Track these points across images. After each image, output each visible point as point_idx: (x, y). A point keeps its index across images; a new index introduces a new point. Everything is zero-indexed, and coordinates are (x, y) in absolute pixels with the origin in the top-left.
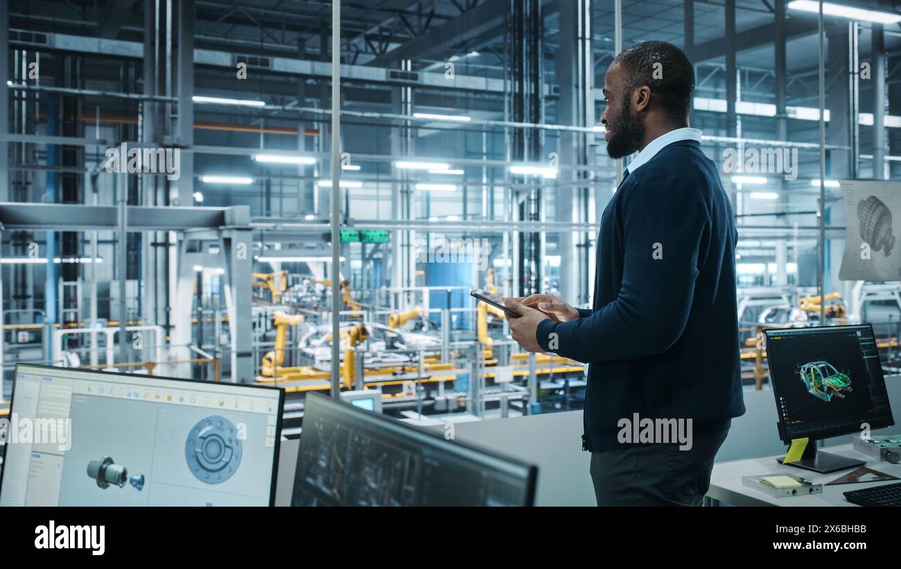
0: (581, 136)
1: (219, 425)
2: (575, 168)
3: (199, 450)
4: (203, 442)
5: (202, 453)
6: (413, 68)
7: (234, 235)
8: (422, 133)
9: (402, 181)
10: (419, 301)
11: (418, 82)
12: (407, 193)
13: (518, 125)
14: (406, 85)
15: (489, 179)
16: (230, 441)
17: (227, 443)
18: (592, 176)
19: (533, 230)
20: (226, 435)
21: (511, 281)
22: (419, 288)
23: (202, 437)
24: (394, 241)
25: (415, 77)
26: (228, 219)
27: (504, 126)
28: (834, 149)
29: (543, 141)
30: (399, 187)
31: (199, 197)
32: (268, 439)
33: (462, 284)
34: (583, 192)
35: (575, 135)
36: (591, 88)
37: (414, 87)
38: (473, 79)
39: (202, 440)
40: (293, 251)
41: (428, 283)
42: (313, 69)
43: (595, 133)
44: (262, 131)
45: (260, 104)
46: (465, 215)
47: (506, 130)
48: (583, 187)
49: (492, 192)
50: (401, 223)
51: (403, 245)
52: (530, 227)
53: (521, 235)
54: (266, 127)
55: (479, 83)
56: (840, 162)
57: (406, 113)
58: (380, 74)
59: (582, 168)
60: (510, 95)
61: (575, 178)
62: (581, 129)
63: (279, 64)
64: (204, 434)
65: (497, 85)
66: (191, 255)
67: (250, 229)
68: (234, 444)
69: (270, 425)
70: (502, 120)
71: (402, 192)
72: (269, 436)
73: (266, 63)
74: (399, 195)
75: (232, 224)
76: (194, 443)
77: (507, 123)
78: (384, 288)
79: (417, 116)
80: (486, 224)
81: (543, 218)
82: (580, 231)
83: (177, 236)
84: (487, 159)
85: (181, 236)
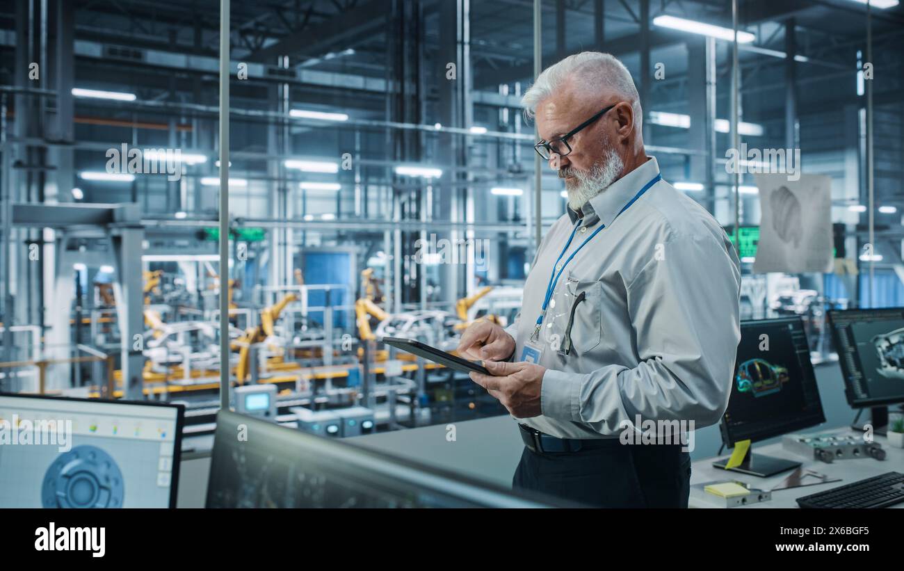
0: (460, 138)
1: (90, 457)
2: (454, 169)
3: (61, 493)
4: (68, 484)
5: (66, 498)
6: (291, 65)
7: (126, 234)
8: (296, 130)
9: (279, 180)
10: (296, 299)
11: (296, 79)
12: (284, 191)
13: (399, 125)
14: (284, 82)
15: (363, 179)
16: (107, 479)
17: (103, 483)
18: (471, 176)
19: (414, 229)
20: (101, 471)
21: (393, 279)
22: (296, 287)
23: (66, 476)
24: (271, 239)
25: (293, 74)
26: (117, 216)
27: (385, 127)
28: (694, 155)
29: (423, 141)
30: (276, 185)
31: (78, 193)
32: (161, 476)
33: (339, 282)
34: (461, 193)
35: (454, 137)
36: (470, 91)
37: (291, 84)
38: (351, 78)
39: (66, 480)
40: (160, 249)
41: (306, 282)
42: (188, 63)
43: (475, 136)
44: (135, 126)
45: (130, 97)
46: (339, 214)
47: (388, 131)
48: (462, 187)
49: (366, 191)
50: (279, 221)
51: (279, 244)
52: (411, 227)
53: (403, 234)
54: (139, 122)
55: (357, 82)
56: (698, 166)
57: (283, 111)
58: (259, 70)
59: (462, 169)
60: (391, 95)
61: (454, 179)
62: (460, 131)
63: (153, 57)
64: (69, 471)
65: (378, 85)
66: (72, 253)
67: (140, 227)
68: (112, 484)
69: (163, 456)
70: (383, 119)
71: (279, 190)
72: (163, 472)
73: (139, 55)
74: (276, 194)
75: (122, 220)
76: (54, 484)
77: (389, 124)
78: (258, 287)
79: (295, 113)
80: (360, 222)
81: (423, 218)
82: (458, 230)
83: (56, 233)
84: (361, 158)
85: (60, 234)
